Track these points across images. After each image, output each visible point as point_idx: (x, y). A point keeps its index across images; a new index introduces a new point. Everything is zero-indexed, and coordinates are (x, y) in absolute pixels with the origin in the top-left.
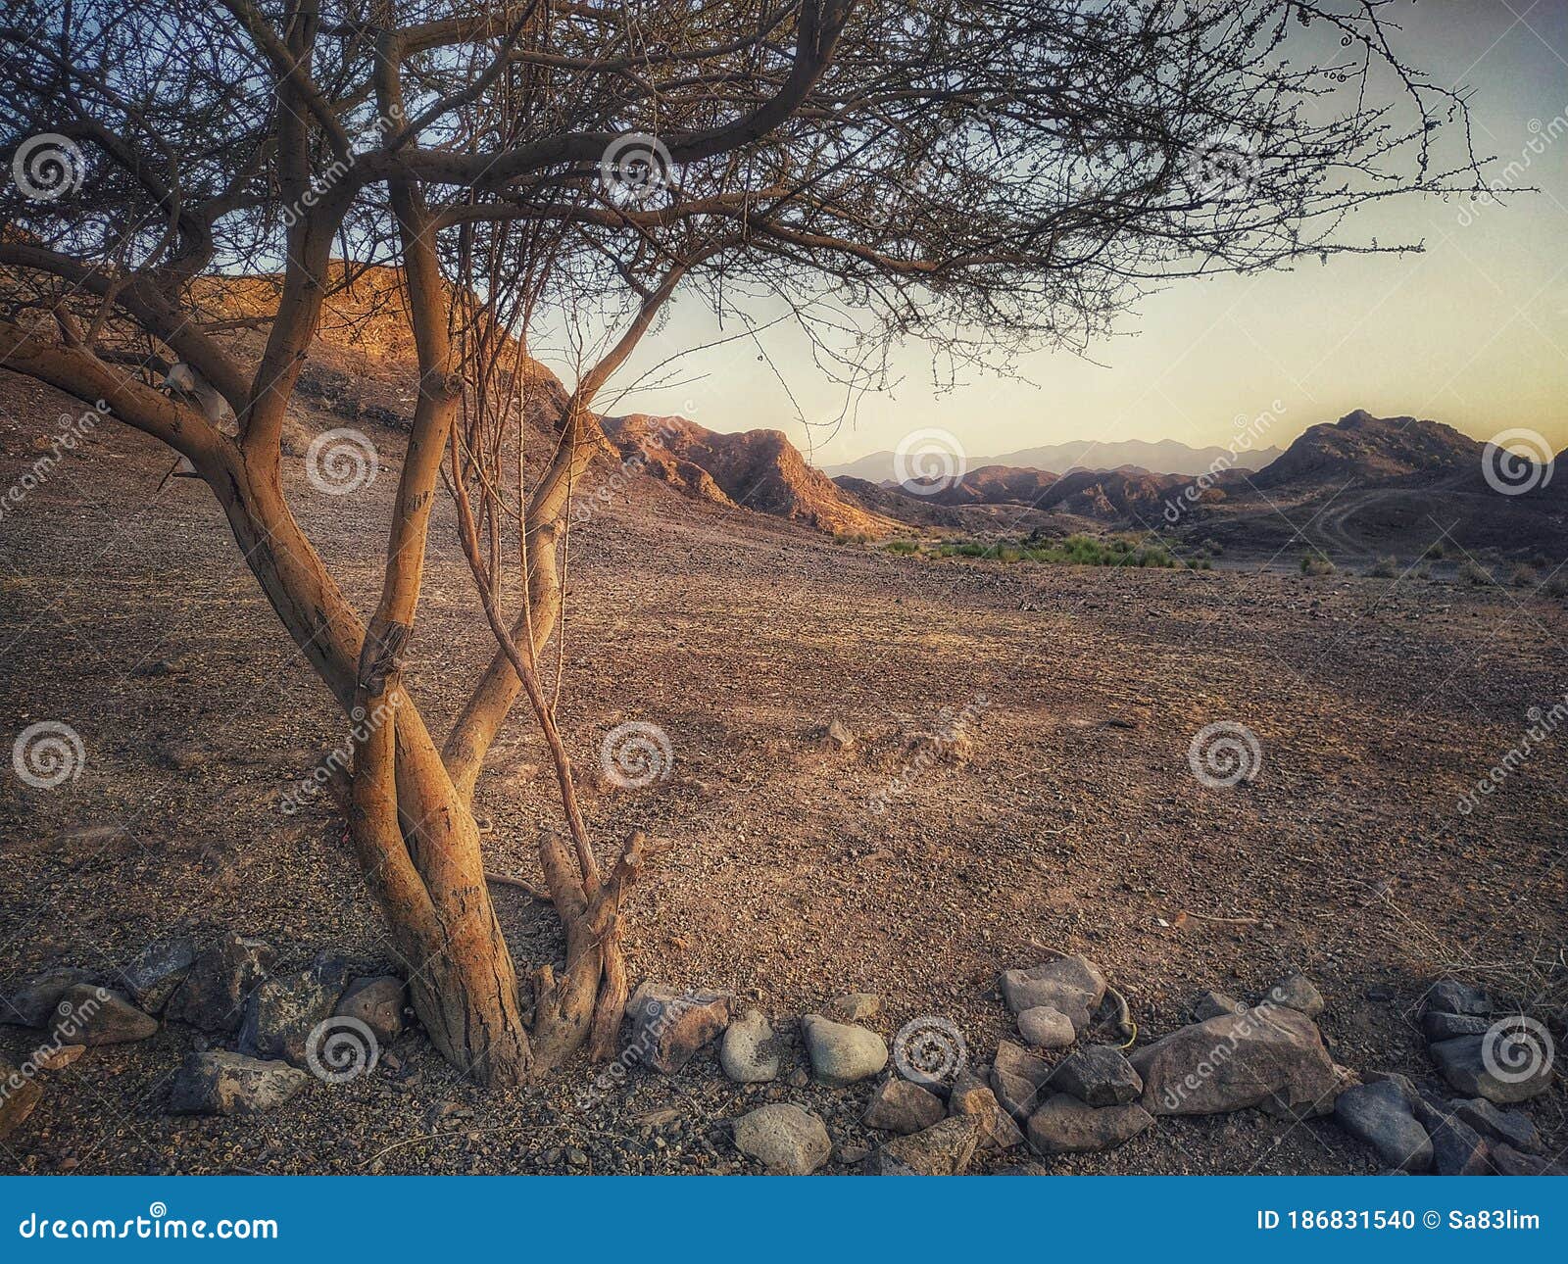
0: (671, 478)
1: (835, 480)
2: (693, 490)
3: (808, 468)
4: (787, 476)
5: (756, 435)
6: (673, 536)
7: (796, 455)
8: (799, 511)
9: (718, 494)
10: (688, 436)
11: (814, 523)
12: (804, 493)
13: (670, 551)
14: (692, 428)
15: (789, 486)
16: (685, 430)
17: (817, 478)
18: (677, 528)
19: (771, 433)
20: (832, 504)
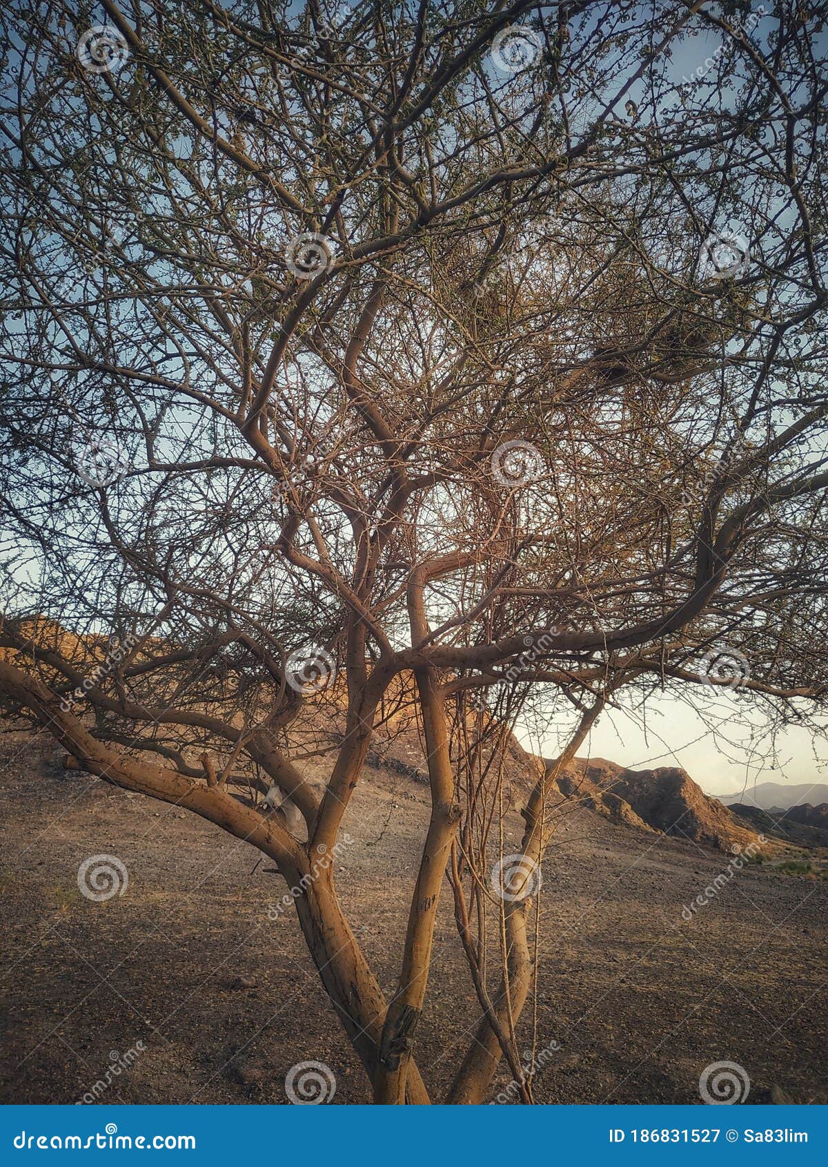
0: (598, 807)
1: (732, 807)
2: (616, 818)
3: (707, 798)
4: (692, 804)
5: (662, 772)
6: (604, 862)
7: (696, 787)
8: (703, 833)
9: (635, 819)
10: (610, 772)
11: (716, 844)
12: (703, 814)
13: (603, 876)
14: (613, 767)
15: (692, 812)
16: (607, 768)
17: (713, 804)
18: (608, 854)
19: (674, 770)
20: (730, 827)
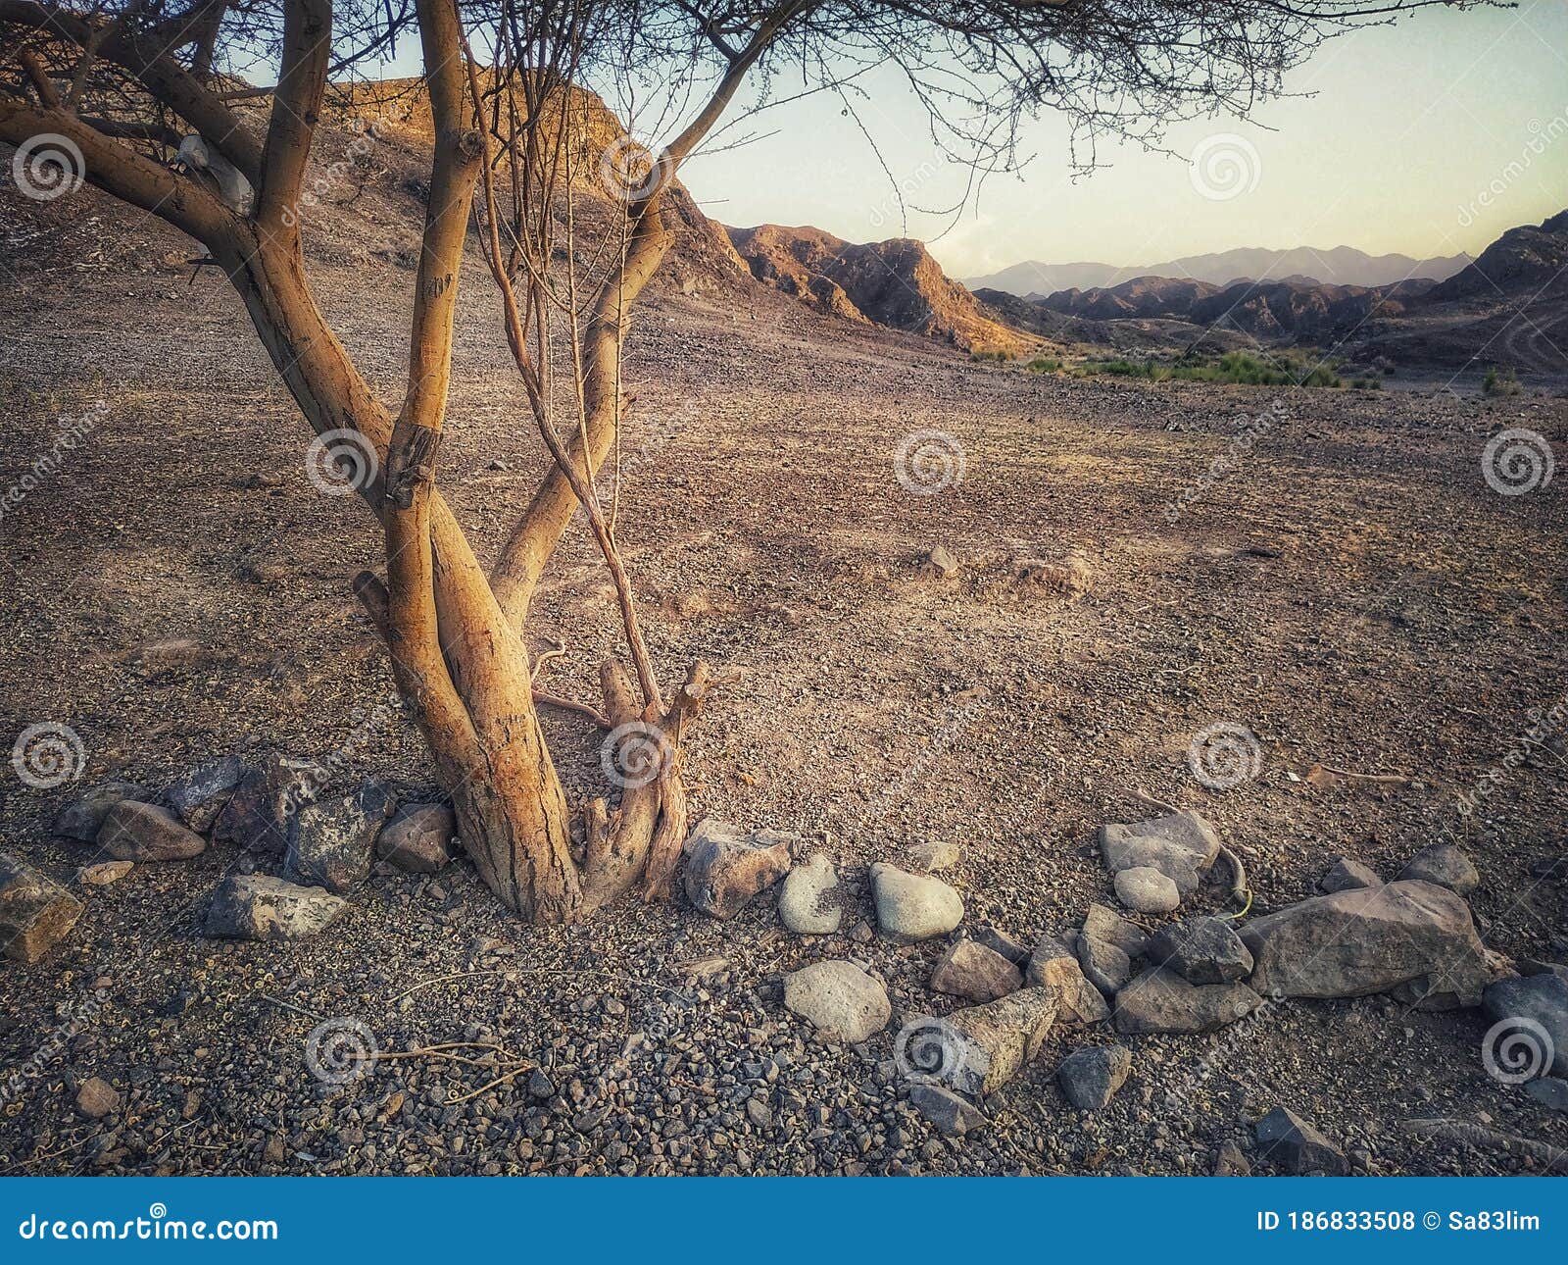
0: (802, 294)
1: (978, 294)
2: (824, 304)
3: (947, 281)
4: (924, 289)
5: (893, 246)
6: (796, 353)
7: (934, 266)
8: (936, 327)
9: (850, 310)
10: (821, 247)
11: (951, 339)
12: (940, 305)
13: (791, 368)
14: (826, 239)
15: (925, 300)
16: (818, 241)
17: (956, 291)
18: (803, 345)
19: (909, 243)
20: (971, 319)
